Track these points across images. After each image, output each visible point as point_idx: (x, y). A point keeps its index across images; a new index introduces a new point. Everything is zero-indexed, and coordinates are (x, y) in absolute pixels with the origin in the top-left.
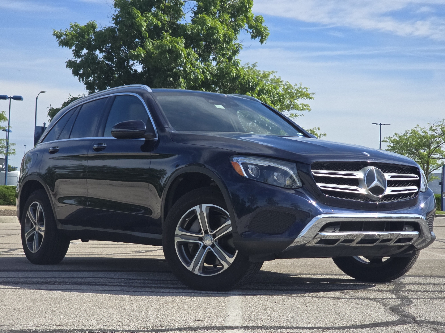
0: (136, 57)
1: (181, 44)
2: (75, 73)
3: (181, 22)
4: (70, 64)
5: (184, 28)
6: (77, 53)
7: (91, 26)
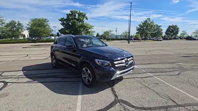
0: (70, 23)
1: (76, 21)
2: (62, 25)
3: (76, 17)
4: (61, 24)
5: (77, 18)
6: (62, 22)
7: (64, 18)
